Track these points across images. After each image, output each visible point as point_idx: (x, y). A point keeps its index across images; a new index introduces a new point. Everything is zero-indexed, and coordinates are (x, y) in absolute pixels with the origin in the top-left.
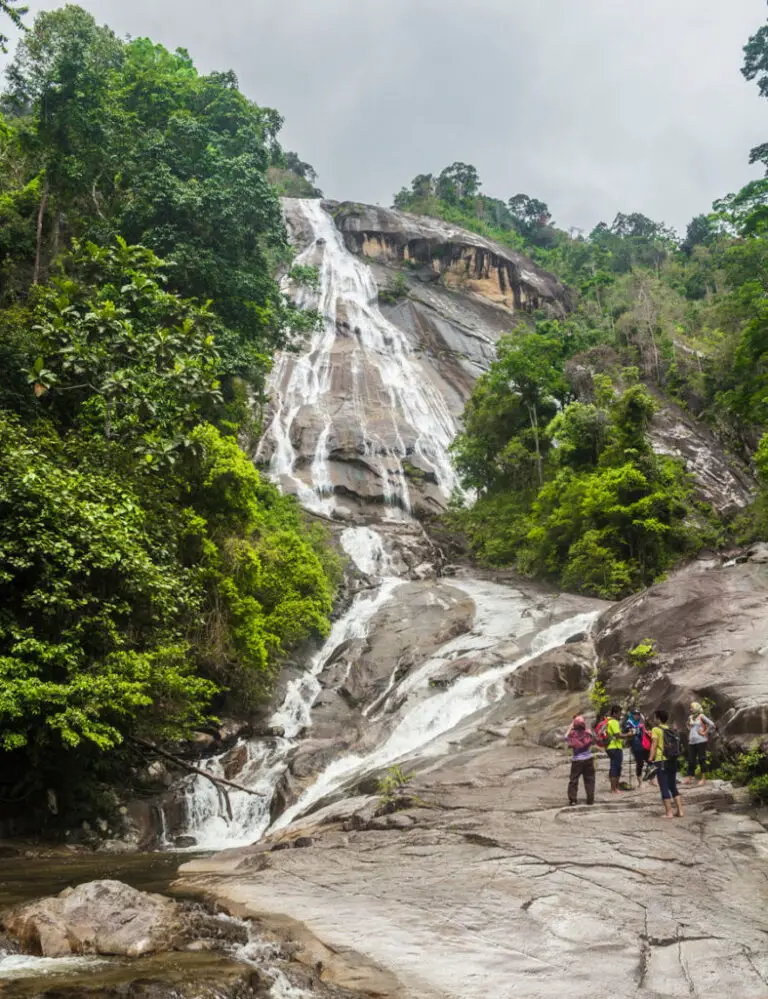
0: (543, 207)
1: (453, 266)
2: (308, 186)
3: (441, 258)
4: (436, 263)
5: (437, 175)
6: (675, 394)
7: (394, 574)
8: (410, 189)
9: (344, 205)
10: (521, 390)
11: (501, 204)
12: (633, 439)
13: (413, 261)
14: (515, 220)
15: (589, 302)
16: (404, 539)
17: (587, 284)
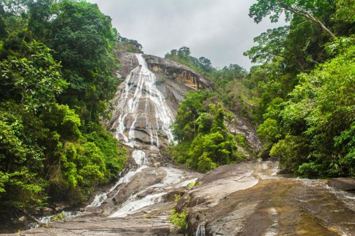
0: (209, 61)
1: (179, 75)
2: (140, 50)
3: (176, 73)
4: (175, 74)
5: (178, 50)
6: (244, 116)
7: (147, 165)
8: (170, 53)
9: (149, 55)
10: (191, 110)
11: (197, 59)
12: (220, 124)
13: (168, 73)
14: (200, 64)
15: (220, 88)
16: (152, 155)
17: (220, 83)
